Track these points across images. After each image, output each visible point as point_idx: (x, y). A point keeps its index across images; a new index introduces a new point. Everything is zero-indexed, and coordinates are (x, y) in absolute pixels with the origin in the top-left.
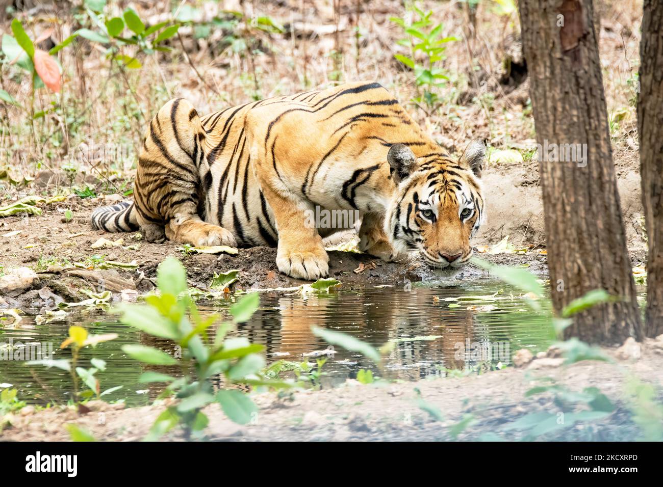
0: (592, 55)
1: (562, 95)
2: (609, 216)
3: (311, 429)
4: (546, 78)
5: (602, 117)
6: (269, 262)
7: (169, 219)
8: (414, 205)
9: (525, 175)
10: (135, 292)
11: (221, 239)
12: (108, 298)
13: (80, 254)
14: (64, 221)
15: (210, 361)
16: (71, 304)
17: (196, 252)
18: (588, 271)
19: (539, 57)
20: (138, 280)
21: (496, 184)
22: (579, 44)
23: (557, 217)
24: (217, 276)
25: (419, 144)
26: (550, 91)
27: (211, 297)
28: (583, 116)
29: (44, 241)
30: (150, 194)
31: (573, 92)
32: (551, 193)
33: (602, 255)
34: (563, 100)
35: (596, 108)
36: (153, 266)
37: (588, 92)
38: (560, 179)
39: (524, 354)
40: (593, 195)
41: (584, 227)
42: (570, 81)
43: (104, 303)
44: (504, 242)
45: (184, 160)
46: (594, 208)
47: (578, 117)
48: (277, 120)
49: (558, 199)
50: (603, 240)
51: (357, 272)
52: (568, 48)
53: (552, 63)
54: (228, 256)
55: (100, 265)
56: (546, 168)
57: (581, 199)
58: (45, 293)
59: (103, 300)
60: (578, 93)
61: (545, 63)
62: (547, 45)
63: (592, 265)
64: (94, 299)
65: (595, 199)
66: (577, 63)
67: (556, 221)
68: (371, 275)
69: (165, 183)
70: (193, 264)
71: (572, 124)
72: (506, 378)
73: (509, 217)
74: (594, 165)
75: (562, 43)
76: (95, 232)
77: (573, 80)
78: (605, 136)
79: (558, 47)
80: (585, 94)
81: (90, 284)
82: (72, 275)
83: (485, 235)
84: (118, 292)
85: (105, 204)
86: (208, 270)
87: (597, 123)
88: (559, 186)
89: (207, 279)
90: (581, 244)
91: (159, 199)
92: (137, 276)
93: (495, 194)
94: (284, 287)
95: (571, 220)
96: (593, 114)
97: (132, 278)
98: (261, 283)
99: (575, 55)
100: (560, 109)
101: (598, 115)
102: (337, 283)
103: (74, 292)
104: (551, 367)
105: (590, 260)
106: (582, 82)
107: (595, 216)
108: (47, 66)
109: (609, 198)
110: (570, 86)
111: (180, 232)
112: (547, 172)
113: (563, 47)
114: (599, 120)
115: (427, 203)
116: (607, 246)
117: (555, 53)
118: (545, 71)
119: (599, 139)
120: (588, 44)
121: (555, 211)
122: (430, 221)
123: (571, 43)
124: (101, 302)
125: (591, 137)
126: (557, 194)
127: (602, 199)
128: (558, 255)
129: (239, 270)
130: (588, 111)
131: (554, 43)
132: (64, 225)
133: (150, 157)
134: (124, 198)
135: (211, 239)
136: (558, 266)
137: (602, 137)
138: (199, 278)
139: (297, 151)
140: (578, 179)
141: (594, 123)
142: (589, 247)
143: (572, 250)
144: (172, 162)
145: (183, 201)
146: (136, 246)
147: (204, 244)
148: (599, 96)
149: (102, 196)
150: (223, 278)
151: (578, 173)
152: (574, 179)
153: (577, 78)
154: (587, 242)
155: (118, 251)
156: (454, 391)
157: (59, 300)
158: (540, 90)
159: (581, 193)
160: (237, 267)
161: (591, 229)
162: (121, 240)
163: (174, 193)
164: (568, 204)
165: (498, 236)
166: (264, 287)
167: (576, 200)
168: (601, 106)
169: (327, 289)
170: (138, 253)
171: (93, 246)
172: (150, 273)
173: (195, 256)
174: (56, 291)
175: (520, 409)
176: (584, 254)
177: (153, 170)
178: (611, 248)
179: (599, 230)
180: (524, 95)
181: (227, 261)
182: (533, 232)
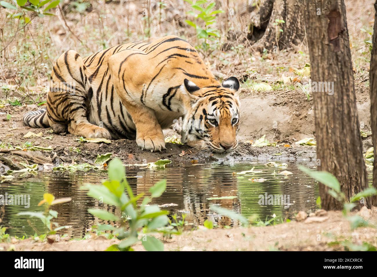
0: (346, 43)
1: (328, 66)
2: (353, 136)
4: (319, 56)
5: (351, 79)
6: (130, 149)
7: (70, 120)
8: (204, 116)
9: (275, 100)
10: (52, 164)
11: (102, 134)
12: (36, 168)
13: (18, 141)
14: (4, 120)
15: (138, 219)
16: (15, 171)
17: (86, 142)
18: (341, 167)
19: (315, 43)
20: (53, 158)
21: (259, 104)
22: (339, 36)
23: (323, 136)
24: (100, 156)
26: (321, 63)
27: (97, 169)
28: (340, 78)
30: (57, 106)
31: (334, 64)
32: (320, 122)
33: (349, 158)
34: (329, 69)
35: (348, 74)
36: (61, 150)
37: (343, 64)
38: (325, 114)
39: (303, 214)
40: (345, 123)
41: (339, 142)
42: (333, 58)
43: (33, 171)
44: (262, 139)
46: (345, 131)
47: (337, 79)
48: (125, 60)
49: (324, 125)
50: (349, 150)
51: (181, 156)
52: (332, 38)
53: (322, 47)
54: (106, 145)
55: (31, 148)
56: (318, 107)
57: (337, 126)
59: (33, 169)
60: (337, 65)
61: (318, 47)
62: (320, 37)
63: (344, 164)
64: (28, 169)
65: (345, 126)
66: (337, 48)
67: (323, 138)
68: (189, 158)
69: (66, 99)
70: (84, 149)
72: (292, 228)
73: (266, 124)
74: (345, 106)
75: (329, 36)
76: (24, 127)
77: (335, 58)
78: (352, 90)
79: (327, 38)
80: (341, 65)
81: (25, 159)
82: (15, 154)
83: (251, 134)
84: (42, 165)
85: (27, 110)
86: (94, 152)
87: (348, 82)
88: (325, 118)
89: (93, 158)
90: (337, 152)
91: (62, 109)
92: (52, 156)
93: (258, 110)
94: (138, 163)
95: (331, 138)
96: (346, 77)
97: (49, 157)
98: (125, 161)
99: (336, 43)
100: (327, 74)
101: (348, 78)
102: (170, 162)
103: (16, 164)
104: (318, 222)
105: (342, 161)
106: (340, 58)
107: (345, 136)
109: (354, 126)
110: (333, 61)
111: (77, 129)
112: (318, 110)
113: (329, 38)
114: (349, 81)
115: (213, 115)
116: (352, 153)
117: (324, 41)
118: (319, 52)
119: (349, 92)
120: (344, 36)
121: (322, 133)
122: (214, 126)
123: (334, 36)
124: (32, 170)
125: (344, 90)
126: (323, 123)
127: (350, 126)
128: (323, 157)
129: (112, 153)
130: (343, 75)
131: (324, 35)
132: (5, 123)
134: (38, 107)
135: (96, 134)
137: (350, 90)
138: (88, 157)
139: (136, 77)
140: (336, 114)
141: (346, 82)
142: (341, 154)
143: (331, 155)
145: (78, 108)
146: (50, 137)
147: (92, 137)
148: (349, 67)
149: (25, 105)
150: (103, 157)
151: (336, 111)
152: (334, 115)
153: (337, 56)
154: (340, 151)
155: (39, 139)
156: (263, 235)
157: (7, 169)
158: (316, 62)
159: (338, 122)
160: (111, 151)
161: (343, 143)
162: (41, 133)
163: (72, 104)
164: (330, 129)
165: (259, 135)
166: (127, 163)
167: (335, 127)
168: (350, 72)
169: (164, 166)
170: (52, 142)
171: (25, 136)
172: (60, 153)
173: (85, 144)
174: (6, 163)
176: (338, 157)
177: (58, 93)
178: (354, 154)
179: (347, 144)
180: (262, 46)
181: (105, 147)
182: (280, 133)
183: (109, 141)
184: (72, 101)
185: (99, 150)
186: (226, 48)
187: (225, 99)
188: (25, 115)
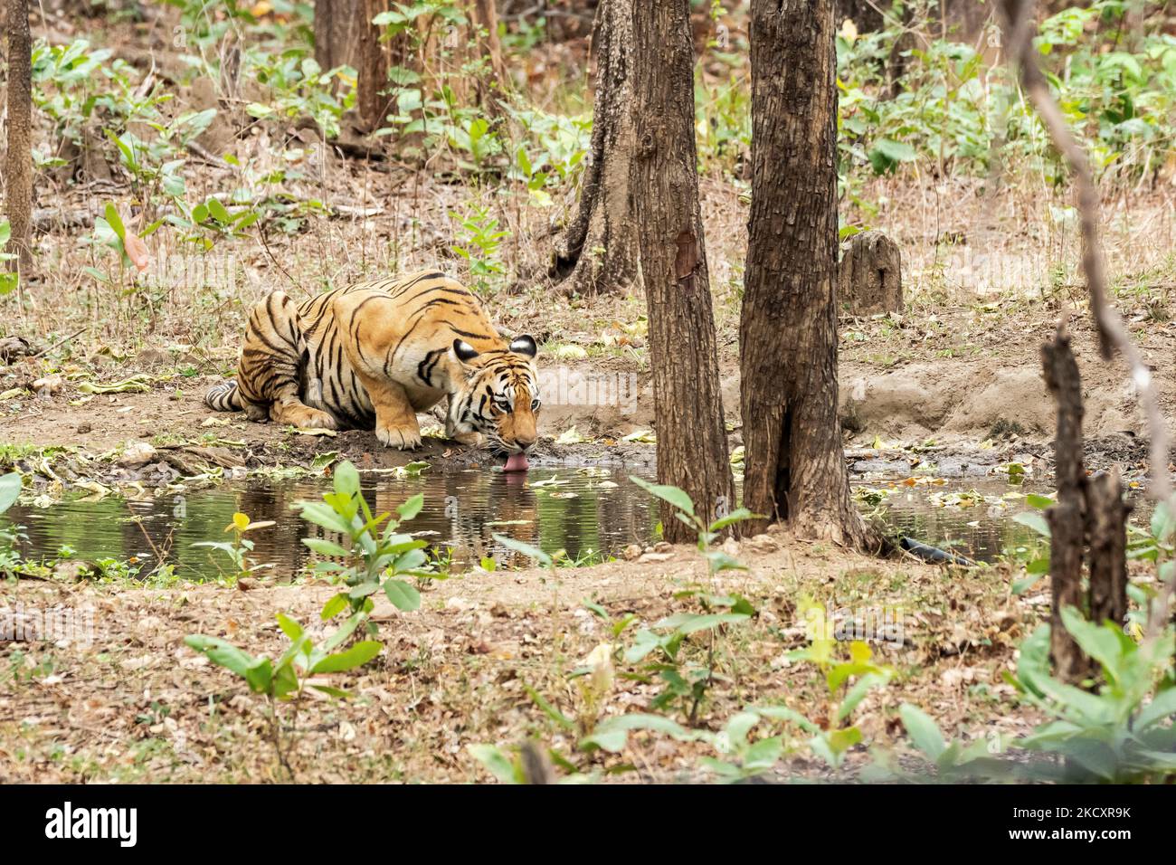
0: (704, 283)
1: (676, 319)
2: (714, 428)
3: (456, 613)
4: (662, 302)
5: (711, 340)
6: (365, 445)
7: (274, 400)
8: (489, 397)
10: (245, 468)
11: (323, 421)
12: (220, 474)
13: (193, 432)
14: (172, 399)
15: (378, 554)
16: (187, 478)
17: (298, 434)
18: (694, 477)
19: (656, 284)
20: (248, 458)
22: (692, 273)
23: (667, 428)
24: (319, 457)
25: (484, 338)
26: (665, 314)
27: (314, 476)
28: (694, 338)
29: (157, 417)
30: (254, 378)
31: (685, 316)
32: (662, 406)
33: (707, 462)
34: (677, 323)
35: (706, 331)
36: (260, 445)
37: (699, 316)
38: (671, 393)
39: (635, 549)
40: (701, 409)
41: (692, 437)
42: (683, 306)
43: (216, 478)
44: (571, 432)
45: (282, 345)
46: (701, 420)
47: (690, 339)
48: (361, 306)
49: (669, 411)
50: (708, 450)
51: (445, 456)
52: (683, 276)
53: (667, 289)
54: (328, 438)
55: (212, 442)
56: (659, 383)
57: (689, 412)
58: (163, 467)
59: (216, 476)
60: (690, 317)
61: (661, 289)
62: (664, 274)
63: (699, 472)
64: (207, 475)
65: (702, 413)
66: (690, 290)
67: (666, 432)
68: (458, 460)
69: (268, 368)
70: (295, 445)
71: (684, 345)
72: (618, 570)
73: (577, 408)
74: (702, 382)
75: (677, 272)
76: (204, 410)
77: (686, 306)
78: (713, 356)
79: (674, 275)
80: (697, 318)
81: (203, 460)
82: (188, 451)
83: (554, 424)
84: (229, 468)
85: (208, 384)
86: (310, 450)
87: (706, 344)
88: (670, 399)
89: (309, 459)
90: (689, 453)
91: (263, 382)
92: (245, 455)
94: (378, 468)
95: (680, 430)
96: (703, 336)
97: (241, 456)
98: (358, 464)
99: (689, 283)
100: (673, 331)
101: (707, 337)
102: (427, 466)
103: (190, 467)
104: (658, 561)
105: (696, 467)
106: (694, 307)
107: (701, 428)
108: (137, 248)
109: (715, 412)
110: (683, 311)
111: (283, 414)
112: (660, 387)
113: (678, 275)
114: (708, 342)
115: (503, 395)
116: (712, 455)
117: (671, 280)
118: (661, 296)
119: (708, 359)
120: (700, 273)
121: (665, 422)
122: (505, 412)
123: (685, 273)
124: (214, 477)
125: (701, 357)
126: (668, 407)
127: (709, 412)
128: (667, 461)
129: (338, 452)
130: (699, 334)
131: (670, 271)
132: (172, 403)
133: (253, 347)
135: (314, 422)
136: (667, 471)
137: (710, 357)
138: (301, 458)
139: (378, 334)
140: (688, 394)
141: (704, 344)
142: (695, 456)
143: (680, 457)
144: (273, 348)
145: (286, 383)
146: (243, 426)
147: (307, 426)
148: (708, 321)
149: (204, 376)
150: (324, 458)
151: (687, 389)
152: (684, 394)
153: (690, 303)
154: (694, 451)
155: (226, 429)
156: (573, 580)
157: (176, 474)
158: (656, 313)
159: (690, 406)
160: (336, 449)
161: (698, 439)
162: (229, 419)
163: (277, 376)
164: (678, 417)
165: (566, 425)
166: (361, 468)
167: (685, 413)
168: (710, 329)
169: (419, 472)
170: (246, 433)
171: (204, 424)
172: (258, 451)
173: (297, 437)
174: (174, 465)
175: (645, 602)
176: (691, 461)
177: (257, 358)
178: (716, 457)
179: (705, 441)
180: (570, 287)
181: (327, 443)
182: (598, 423)
183: (333, 433)
184: (278, 372)
185: (318, 447)
186: (516, 290)
187: (519, 371)
188: (205, 392)
